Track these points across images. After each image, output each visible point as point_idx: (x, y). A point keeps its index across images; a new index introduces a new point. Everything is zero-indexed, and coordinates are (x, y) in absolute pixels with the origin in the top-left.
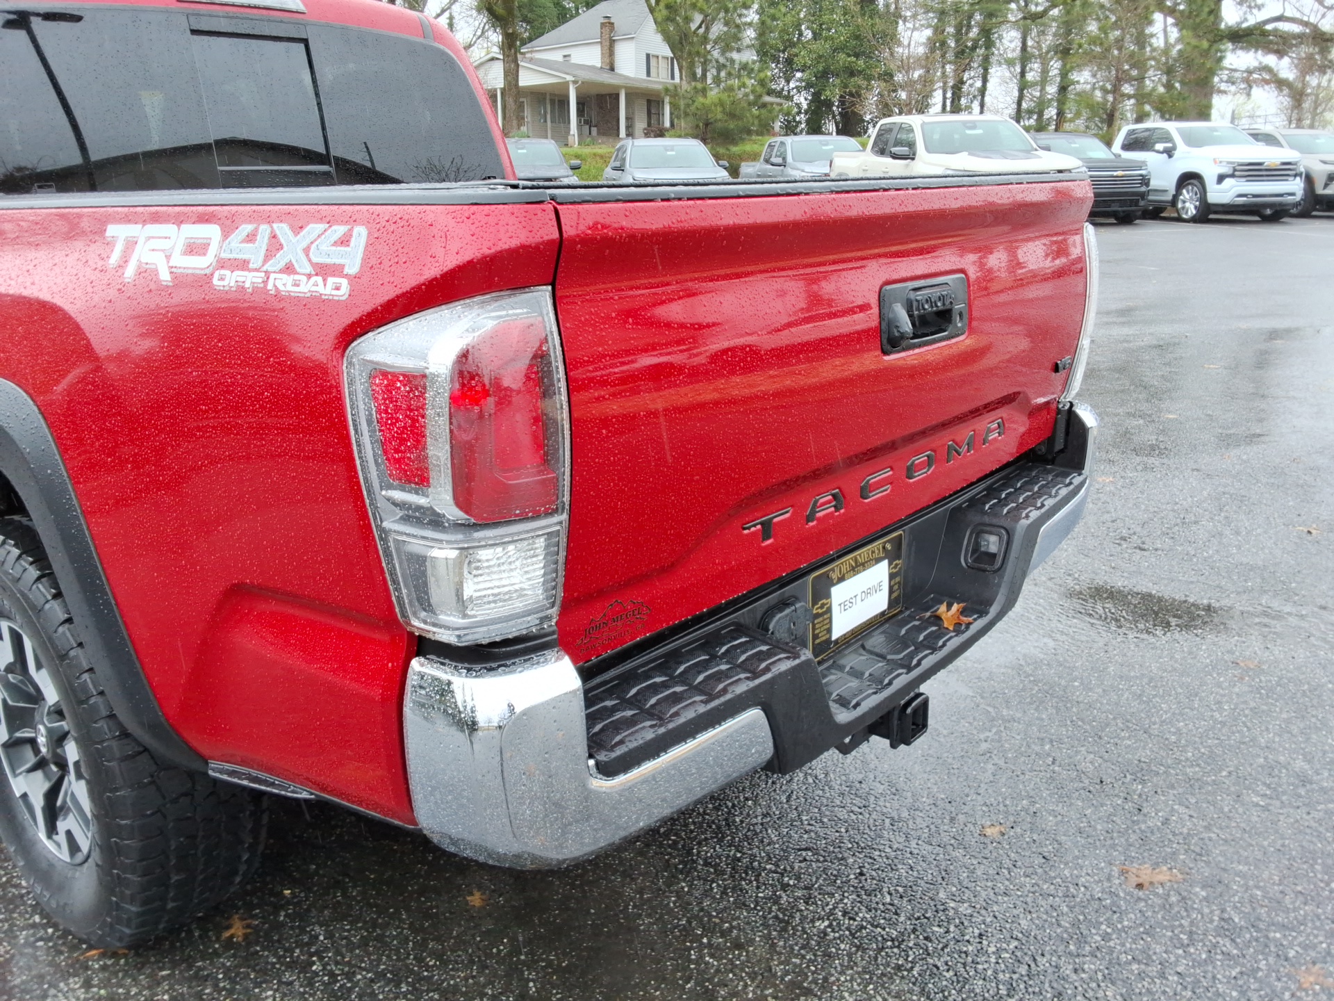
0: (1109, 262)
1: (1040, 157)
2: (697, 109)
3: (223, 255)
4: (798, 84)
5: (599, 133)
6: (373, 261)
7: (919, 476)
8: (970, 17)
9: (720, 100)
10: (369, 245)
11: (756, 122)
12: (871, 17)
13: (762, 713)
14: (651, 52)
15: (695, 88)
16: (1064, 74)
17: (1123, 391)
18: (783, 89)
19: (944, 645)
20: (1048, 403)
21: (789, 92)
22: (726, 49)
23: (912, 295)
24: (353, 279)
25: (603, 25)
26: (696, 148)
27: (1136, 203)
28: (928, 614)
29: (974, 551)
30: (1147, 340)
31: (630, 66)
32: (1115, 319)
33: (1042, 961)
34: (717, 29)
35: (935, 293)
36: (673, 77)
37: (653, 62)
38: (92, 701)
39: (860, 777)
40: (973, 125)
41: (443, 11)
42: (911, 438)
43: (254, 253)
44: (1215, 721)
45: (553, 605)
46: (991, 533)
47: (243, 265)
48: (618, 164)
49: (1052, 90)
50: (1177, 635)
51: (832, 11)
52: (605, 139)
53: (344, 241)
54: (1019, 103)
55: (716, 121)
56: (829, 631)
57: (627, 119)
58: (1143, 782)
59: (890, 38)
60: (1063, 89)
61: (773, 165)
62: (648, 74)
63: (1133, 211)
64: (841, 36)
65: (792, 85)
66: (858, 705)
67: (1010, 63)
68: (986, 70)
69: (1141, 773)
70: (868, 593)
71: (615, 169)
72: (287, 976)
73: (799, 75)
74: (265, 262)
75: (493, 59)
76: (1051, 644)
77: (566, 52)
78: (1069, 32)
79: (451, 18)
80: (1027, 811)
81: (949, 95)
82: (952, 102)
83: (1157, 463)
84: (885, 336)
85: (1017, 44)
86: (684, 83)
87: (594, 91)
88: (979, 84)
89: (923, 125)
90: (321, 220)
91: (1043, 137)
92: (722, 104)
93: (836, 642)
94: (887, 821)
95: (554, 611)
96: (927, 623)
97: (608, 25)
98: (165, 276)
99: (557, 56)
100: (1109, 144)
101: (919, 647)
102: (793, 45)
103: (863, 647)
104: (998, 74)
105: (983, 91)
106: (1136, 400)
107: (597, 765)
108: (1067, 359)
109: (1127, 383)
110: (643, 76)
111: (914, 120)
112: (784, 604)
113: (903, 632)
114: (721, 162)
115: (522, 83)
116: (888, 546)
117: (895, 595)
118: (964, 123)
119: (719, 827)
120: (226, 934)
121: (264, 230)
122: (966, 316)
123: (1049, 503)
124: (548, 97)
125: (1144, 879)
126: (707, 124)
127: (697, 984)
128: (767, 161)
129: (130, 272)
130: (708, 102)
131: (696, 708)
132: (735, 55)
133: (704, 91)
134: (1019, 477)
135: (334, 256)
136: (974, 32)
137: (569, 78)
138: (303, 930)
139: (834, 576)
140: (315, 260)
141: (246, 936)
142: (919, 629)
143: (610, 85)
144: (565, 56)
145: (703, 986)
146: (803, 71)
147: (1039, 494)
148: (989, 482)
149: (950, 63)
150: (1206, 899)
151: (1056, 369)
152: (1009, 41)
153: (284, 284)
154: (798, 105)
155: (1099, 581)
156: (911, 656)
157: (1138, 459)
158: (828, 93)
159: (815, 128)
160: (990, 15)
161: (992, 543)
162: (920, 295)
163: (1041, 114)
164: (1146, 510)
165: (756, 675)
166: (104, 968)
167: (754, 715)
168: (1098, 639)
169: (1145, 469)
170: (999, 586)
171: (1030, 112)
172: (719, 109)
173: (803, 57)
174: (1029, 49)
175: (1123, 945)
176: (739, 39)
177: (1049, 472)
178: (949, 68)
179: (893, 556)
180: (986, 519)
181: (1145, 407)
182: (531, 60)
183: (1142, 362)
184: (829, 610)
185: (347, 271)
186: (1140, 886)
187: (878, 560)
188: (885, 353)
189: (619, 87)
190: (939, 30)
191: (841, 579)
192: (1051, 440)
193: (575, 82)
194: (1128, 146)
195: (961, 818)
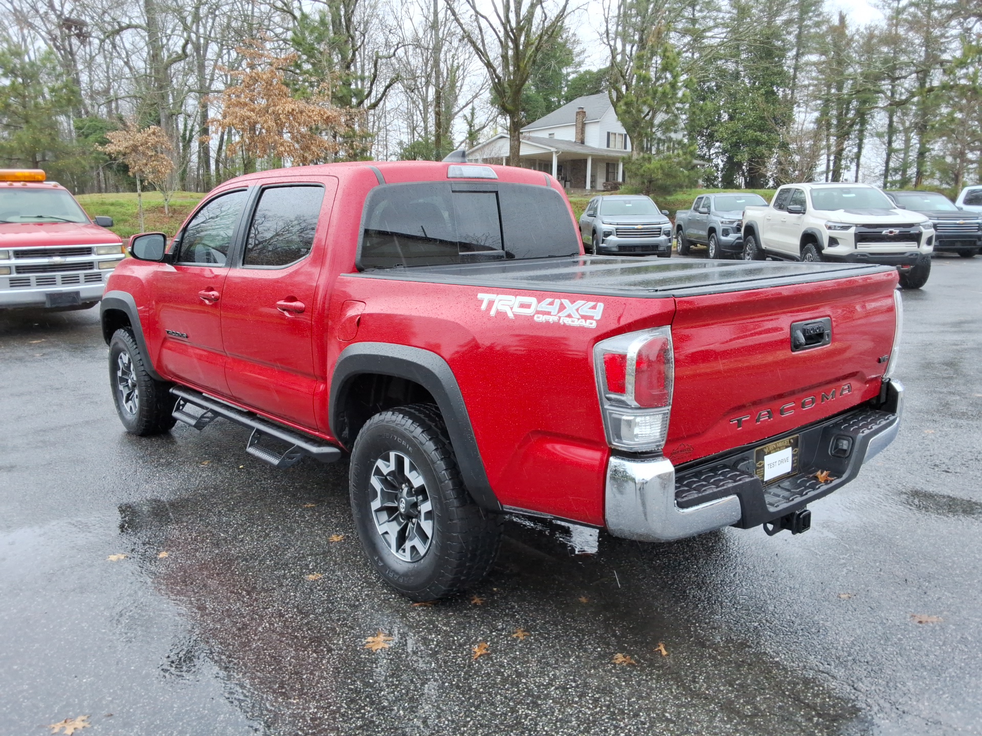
0: (950, 287)
1: (897, 214)
2: (644, 171)
3: (538, 309)
4: (717, 150)
5: (571, 186)
6: (606, 315)
7: (807, 408)
8: (849, 103)
9: (661, 165)
10: (604, 310)
11: (687, 180)
12: (773, 104)
13: (738, 498)
14: (611, 131)
15: (643, 157)
16: (923, 145)
17: (948, 378)
18: (705, 154)
19: (819, 488)
20: (876, 378)
21: (710, 155)
22: (667, 130)
23: (805, 327)
24: (597, 321)
25: (578, 113)
26: (646, 201)
27: (975, 243)
28: (811, 476)
29: (835, 449)
30: (970, 345)
31: (595, 140)
32: (949, 329)
33: (866, 646)
34: (660, 117)
35: (816, 326)
36: (625, 148)
37: (612, 138)
38: (446, 482)
39: (773, 569)
40: (848, 191)
41: (467, 104)
42: (803, 390)
43: (554, 309)
44: (976, 558)
45: (663, 440)
46: (844, 439)
47: (549, 313)
48: (591, 212)
49: (913, 155)
50: (961, 517)
51: (744, 100)
52: (576, 190)
53: (594, 307)
54: (887, 163)
55: (657, 180)
56: (763, 476)
57: (592, 176)
58: (929, 582)
59: (786, 120)
60: (921, 154)
61: (700, 213)
62: (608, 146)
63: (972, 249)
64: (751, 117)
65: (712, 151)
66: (778, 506)
67: (879, 135)
68: (861, 140)
69: (929, 577)
70: (781, 461)
71: (590, 215)
72: (506, 619)
73: (717, 144)
74: (558, 312)
75: (502, 137)
76: (884, 517)
77: (551, 132)
78: (925, 114)
79: (473, 109)
80: (864, 590)
81: (832, 158)
82: (835, 163)
83: (964, 423)
84: (792, 344)
85: (886, 121)
86: (635, 152)
87: (569, 158)
88: (856, 150)
89: (812, 190)
90: (583, 300)
91: (903, 194)
92: (662, 167)
93: (766, 482)
94: (788, 589)
95: (664, 442)
96: (810, 479)
97: (581, 113)
98: (511, 315)
99: (544, 135)
100: (953, 200)
101: (806, 488)
102: (713, 124)
103: (779, 486)
104: (868, 143)
105: (858, 156)
106: (958, 384)
107: (678, 502)
108: (886, 356)
109: (952, 372)
110: (605, 147)
111: (805, 187)
112: (743, 460)
113: (799, 482)
114: (664, 211)
115: (521, 153)
116: (792, 441)
117: (795, 465)
118: (842, 189)
119: (699, 584)
120: (473, 602)
121: (557, 302)
122: (830, 336)
123: (875, 427)
124: (537, 163)
125: (923, 619)
126: (650, 182)
127: (695, 639)
128: (696, 210)
129: (493, 313)
130: (652, 166)
131: (713, 489)
132: (673, 135)
133: (649, 159)
134: (860, 415)
135: (590, 313)
136: (851, 115)
137: (553, 150)
138: (507, 604)
139: (766, 450)
140: (581, 313)
141: (482, 604)
142: (808, 481)
143: (580, 154)
144: (550, 134)
145: (698, 640)
146: (721, 142)
147: (870, 423)
148: (845, 416)
149: (833, 135)
150: (955, 630)
151: (879, 361)
152: (879, 120)
153: (568, 322)
154: (717, 166)
155: (918, 487)
156: (803, 491)
157: (953, 420)
158: (739, 157)
159: (729, 184)
160: (864, 102)
161: (845, 444)
162: (808, 327)
163: (904, 171)
164: (954, 451)
165: (735, 481)
166: (423, 610)
167: (734, 498)
168: (913, 516)
169: (956, 426)
170: (848, 464)
171: (896, 170)
172: (660, 171)
173: (721, 132)
174: (895, 124)
175: (908, 643)
176: (676, 124)
177: (877, 413)
178: (833, 140)
179: (794, 445)
180: (842, 433)
181: (961, 388)
182: (529, 139)
183: (964, 359)
184: (763, 466)
185: (595, 318)
186: (920, 622)
187: (787, 447)
188: (793, 351)
189: (588, 155)
190: (825, 113)
191: (769, 453)
192: (879, 397)
193: (557, 152)
194: (970, 201)
195: (828, 590)
